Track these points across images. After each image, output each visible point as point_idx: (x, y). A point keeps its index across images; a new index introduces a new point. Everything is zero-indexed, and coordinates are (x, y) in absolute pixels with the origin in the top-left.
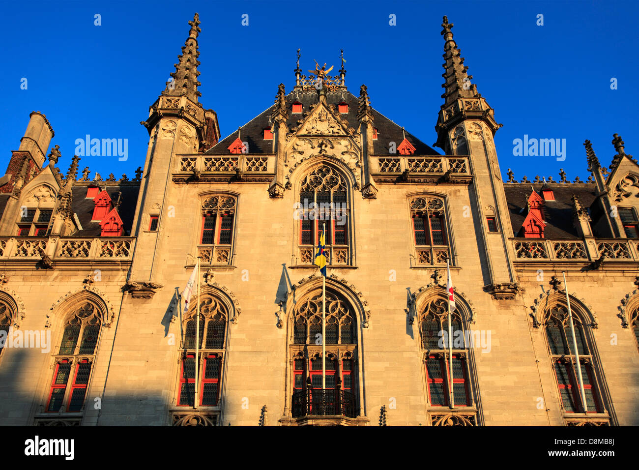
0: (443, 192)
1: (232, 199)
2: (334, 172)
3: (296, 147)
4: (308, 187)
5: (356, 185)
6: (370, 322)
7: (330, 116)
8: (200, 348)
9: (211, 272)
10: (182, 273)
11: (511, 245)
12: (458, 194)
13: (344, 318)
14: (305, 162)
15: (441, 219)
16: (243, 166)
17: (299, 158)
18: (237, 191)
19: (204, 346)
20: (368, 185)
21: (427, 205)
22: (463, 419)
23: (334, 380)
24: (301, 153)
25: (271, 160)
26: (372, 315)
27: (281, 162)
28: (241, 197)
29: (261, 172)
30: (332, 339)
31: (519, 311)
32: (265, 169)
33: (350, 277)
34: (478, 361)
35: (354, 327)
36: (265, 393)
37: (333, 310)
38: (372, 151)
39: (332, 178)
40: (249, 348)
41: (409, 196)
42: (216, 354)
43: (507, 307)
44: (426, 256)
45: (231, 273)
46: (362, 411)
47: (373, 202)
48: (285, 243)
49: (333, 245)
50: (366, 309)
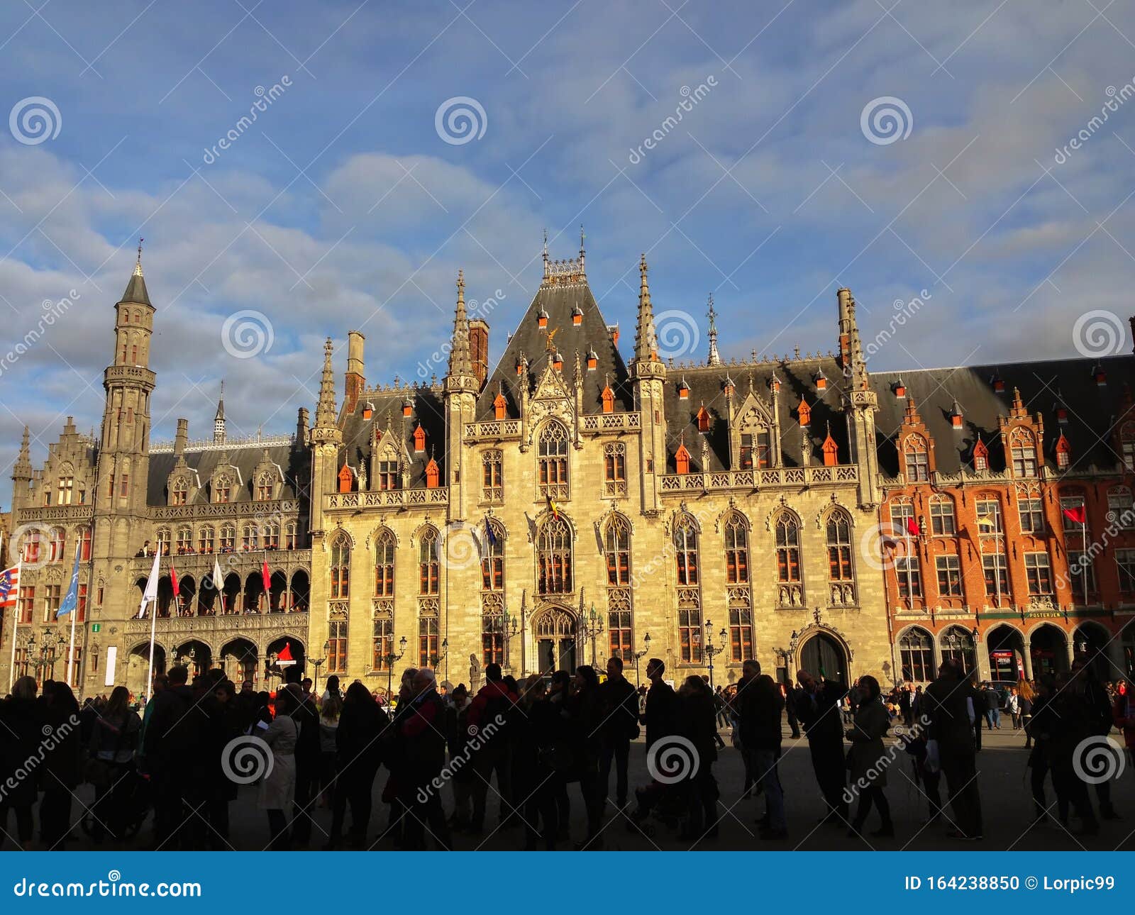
0: (624, 440)
1: (499, 453)
2: (559, 428)
3: (534, 409)
4: (543, 440)
5: (570, 440)
6: (577, 536)
7: (555, 379)
8: (491, 555)
9: (492, 508)
10: (476, 509)
11: (659, 480)
12: (633, 441)
13: (565, 532)
14: (540, 422)
15: (621, 459)
16: (503, 430)
17: (537, 418)
18: (501, 448)
19: (492, 554)
20: (577, 442)
21: (614, 450)
22: (624, 591)
23: (559, 571)
24: (538, 414)
25: (520, 423)
26: (579, 532)
27: (526, 424)
28: (505, 452)
29: (514, 434)
30: (559, 545)
31: (659, 525)
32: (516, 431)
33: (567, 508)
34: (633, 558)
35: (569, 538)
36: (525, 581)
37: (559, 527)
38: (580, 410)
39: (557, 431)
40: (515, 556)
41: (603, 444)
42: (499, 559)
43: (652, 524)
44: (611, 488)
45: (502, 508)
46: (573, 589)
47: (582, 451)
48: (531, 485)
49: (559, 484)
50: (575, 528)
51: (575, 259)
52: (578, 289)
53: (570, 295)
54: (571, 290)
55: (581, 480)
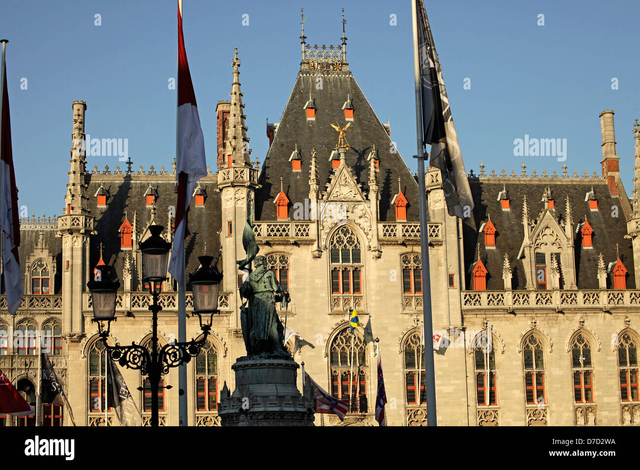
1: (285, 257)
2: (352, 233)
4: (335, 245)
5: (368, 248)
7: (349, 181)
11: (461, 295)
13: (359, 348)
14: (335, 226)
15: (419, 271)
17: (330, 221)
18: (289, 251)
20: (375, 250)
21: (412, 262)
25: (312, 225)
27: (319, 227)
28: (292, 256)
29: (305, 237)
32: (308, 234)
33: (364, 321)
38: (378, 216)
39: (351, 237)
41: (401, 254)
44: (410, 302)
48: (324, 295)
49: (351, 294)
51: (336, 46)
52: (342, 79)
53: (335, 86)
54: (335, 80)
55: (378, 293)
